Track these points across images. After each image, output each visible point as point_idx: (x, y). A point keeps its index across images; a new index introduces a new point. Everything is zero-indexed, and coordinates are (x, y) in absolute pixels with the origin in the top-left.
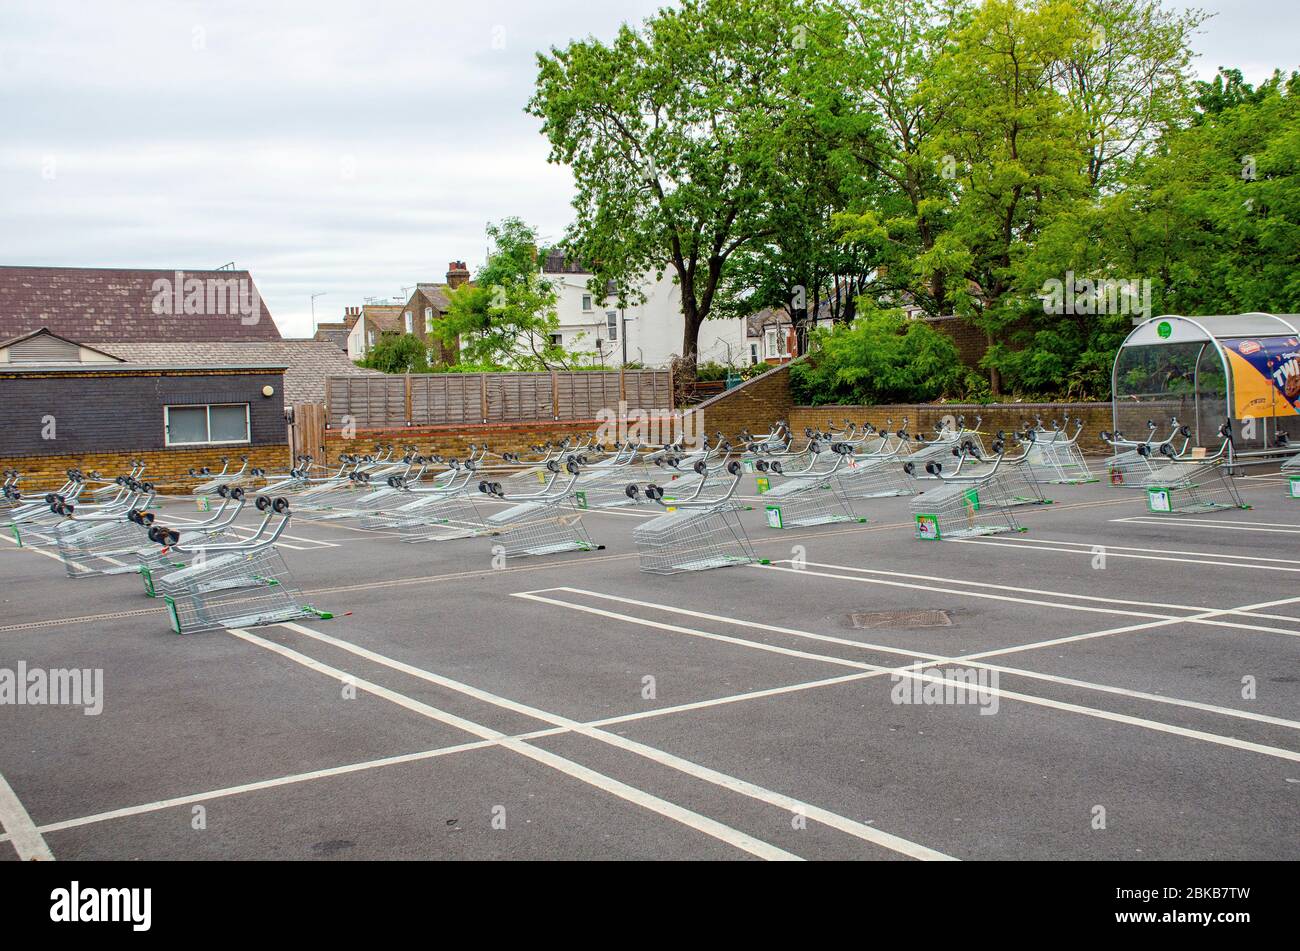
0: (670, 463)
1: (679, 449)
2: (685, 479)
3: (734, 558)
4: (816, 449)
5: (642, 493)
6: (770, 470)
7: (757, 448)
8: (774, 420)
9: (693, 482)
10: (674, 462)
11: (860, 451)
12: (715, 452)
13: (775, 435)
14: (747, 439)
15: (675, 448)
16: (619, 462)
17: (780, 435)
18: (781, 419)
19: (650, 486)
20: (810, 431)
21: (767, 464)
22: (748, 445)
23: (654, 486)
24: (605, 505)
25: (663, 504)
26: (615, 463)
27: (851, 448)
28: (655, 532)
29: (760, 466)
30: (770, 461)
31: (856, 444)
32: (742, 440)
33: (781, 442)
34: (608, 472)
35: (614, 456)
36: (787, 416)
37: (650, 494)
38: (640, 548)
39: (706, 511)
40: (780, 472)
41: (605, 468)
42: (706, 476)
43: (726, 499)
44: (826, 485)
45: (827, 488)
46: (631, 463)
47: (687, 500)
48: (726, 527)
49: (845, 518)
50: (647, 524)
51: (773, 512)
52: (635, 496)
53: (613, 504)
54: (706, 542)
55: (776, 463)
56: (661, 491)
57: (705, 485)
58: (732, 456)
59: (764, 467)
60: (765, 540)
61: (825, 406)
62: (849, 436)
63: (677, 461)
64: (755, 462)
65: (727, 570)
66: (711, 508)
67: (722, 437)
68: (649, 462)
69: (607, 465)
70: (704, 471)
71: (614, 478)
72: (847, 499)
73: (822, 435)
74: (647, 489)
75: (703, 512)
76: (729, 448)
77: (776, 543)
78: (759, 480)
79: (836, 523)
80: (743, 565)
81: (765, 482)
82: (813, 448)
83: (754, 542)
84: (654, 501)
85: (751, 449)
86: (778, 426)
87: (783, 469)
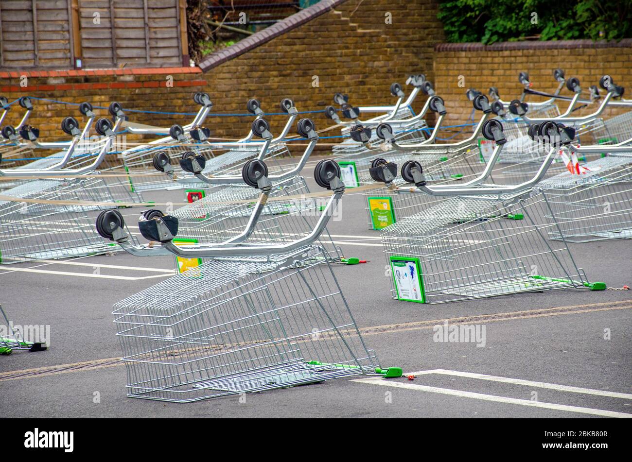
0: (186, 165)
1: (202, 136)
2: (215, 200)
3: (326, 365)
4: (497, 135)
5: (132, 229)
6: (398, 180)
7: (368, 132)
8: (401, 75)
9: (235, 207)
10: (195, 164)
11: (589, 140)
12: (279, 143)
13: (404, 106)
14: (346, 116)
15: (194, 134)
16: (74, 162)
17: (416, 107)
18: (416, 72)
19: (148, 214)
20: (481, 97)
21: (393, 167)
22: (347, 128)
23: (158, 213)
24: (41, 256)
25: (176, 252)
26: (65, 166)
27: (571, 132)
28: (160, 312)
29: (378, 171)
30: (399, 161)
31: (581, 123)
32: (335, 116)
33: (417, 121)
34: (47, 185)
35: (58, 150)
36: (429, 65)
37: (149, 231)
38: (125, 346)
39: (268, 266)
40: (421, 184)
41: (41, 177)
42: (267, 191)
43: (310, 242)
44: (517, 210)
45: (519, 218)
46: (99, 167)
47: (226, 244)
48: (311, 300)
49: (562, 282)
50: (141, 295)
51: (405, 269)
52: (115, 235)
53: (60, 254)
54: (266, 332)
55: (413, 165)
56: (172, 224)
57: (265, 210)
58: (316, 151)
59: (387, 174)
60: (391, 329)
61: (512, 42)
62: (564, 107)
63: (202, 161)
64: (365, 163)
65: (311, 391)
66: (279, 260)
67: (293, 110)
68: (136, 163)
69: (46, 171)
70: (263, 182)
71: (62, 198)
72: (563, 241)
73: (506, 104)
74: (143, 219)
75: (262, 268)
76: (312, 134)
77: (410, 334)
78: (374, 204)
79: (540, 292)
80: (344, 380)
81: (386, 206)
82: (490, 132)
83: (368, 332)
84: (156, 244)
85: (356, 134)
86: (411, 87)
87: (427, 177)
